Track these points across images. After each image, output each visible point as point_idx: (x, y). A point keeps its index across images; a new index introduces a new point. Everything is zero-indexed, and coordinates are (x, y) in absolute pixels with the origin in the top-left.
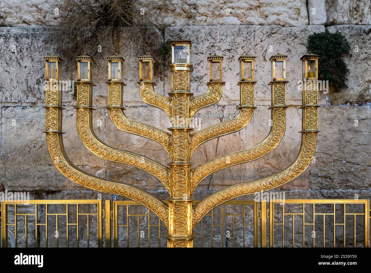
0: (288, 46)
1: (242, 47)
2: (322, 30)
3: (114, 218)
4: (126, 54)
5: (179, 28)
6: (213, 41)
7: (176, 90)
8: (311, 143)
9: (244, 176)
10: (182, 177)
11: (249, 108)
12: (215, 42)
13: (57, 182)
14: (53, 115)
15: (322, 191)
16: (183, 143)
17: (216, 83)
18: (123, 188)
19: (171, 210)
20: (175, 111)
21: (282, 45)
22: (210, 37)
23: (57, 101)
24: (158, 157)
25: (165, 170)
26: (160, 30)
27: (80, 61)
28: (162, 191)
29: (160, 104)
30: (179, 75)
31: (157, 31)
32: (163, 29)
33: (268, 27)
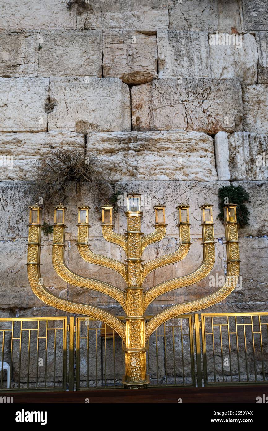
0: (204, 196)
1: (171, 197)
2: (228, 184)
3: (76, 332)
4: (85, 201)
5: (125, 183)
6: (150, 192)
7: (130, 230)
8: (235, 271)
9: (176, 293)
10: (136, 300)
11: (186, 244)
12: (151, 192)
13: (28, 300)
14: (33, 250)
15: (237, 304)
16: (137, 272)
17: (161, 226)
18: (88, 309)
19: (128, 326)
20: (130, 247)
21: (200, 195)
22: (148, 189)
23: (37, 239)
24: (109, 279)
25: (122, 294)
26: (111, 184)
27: (56, 209)
28: (112, 306)
29: (118, 241)
30: (133, 220)
31: (109, 185)
32: (113, 184)
33: (189, 182)
